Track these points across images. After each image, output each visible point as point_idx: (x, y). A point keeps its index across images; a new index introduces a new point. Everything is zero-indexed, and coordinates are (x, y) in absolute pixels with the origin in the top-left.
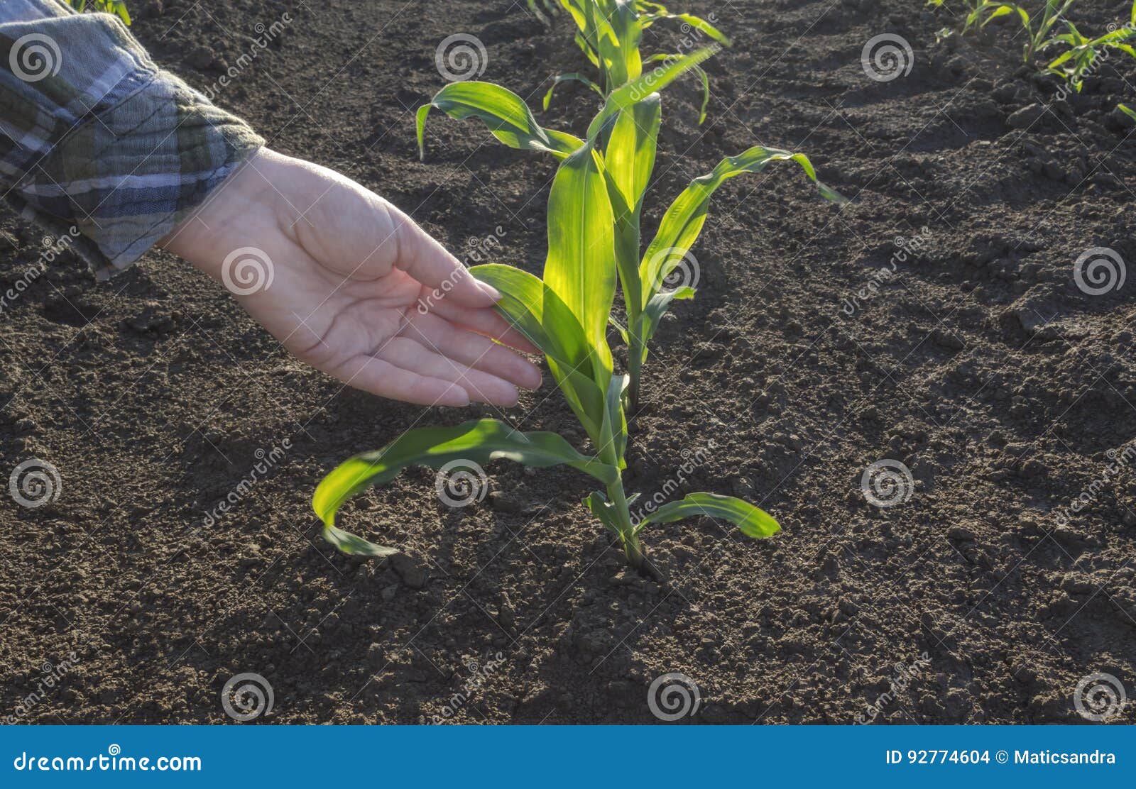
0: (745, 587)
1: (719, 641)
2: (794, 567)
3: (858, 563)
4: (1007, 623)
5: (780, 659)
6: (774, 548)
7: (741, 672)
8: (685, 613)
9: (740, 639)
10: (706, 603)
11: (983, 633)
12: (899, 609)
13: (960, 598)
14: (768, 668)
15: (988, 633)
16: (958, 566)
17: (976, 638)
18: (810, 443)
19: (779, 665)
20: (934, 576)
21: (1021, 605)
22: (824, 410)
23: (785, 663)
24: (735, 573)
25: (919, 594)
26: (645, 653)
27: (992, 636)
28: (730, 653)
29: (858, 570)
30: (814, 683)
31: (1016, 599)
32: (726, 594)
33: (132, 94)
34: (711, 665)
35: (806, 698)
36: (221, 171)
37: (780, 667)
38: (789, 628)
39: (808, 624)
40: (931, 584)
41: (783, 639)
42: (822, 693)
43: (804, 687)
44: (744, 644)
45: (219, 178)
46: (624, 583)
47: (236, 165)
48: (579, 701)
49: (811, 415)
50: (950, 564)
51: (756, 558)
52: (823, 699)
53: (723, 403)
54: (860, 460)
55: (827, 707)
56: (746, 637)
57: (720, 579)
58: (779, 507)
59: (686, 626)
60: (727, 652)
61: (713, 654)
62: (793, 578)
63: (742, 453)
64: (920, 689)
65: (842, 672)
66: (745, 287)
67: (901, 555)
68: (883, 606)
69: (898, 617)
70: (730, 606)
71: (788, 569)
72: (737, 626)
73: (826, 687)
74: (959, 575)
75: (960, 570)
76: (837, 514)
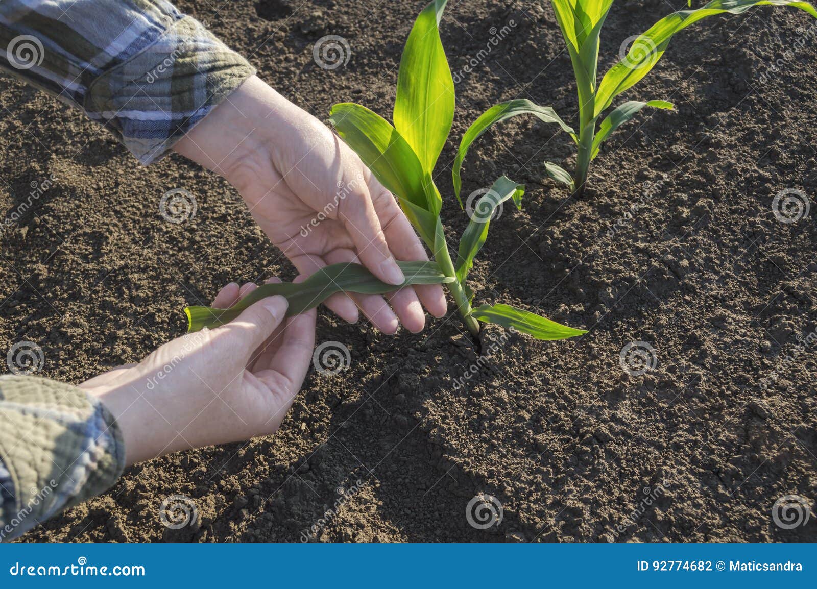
0: (546, 382)
1: (493, 417)
2: (595, 380)
3: (649, 399)
4: (738, 504)
5: (526, 451)
6: (594, 357)
7: (492, 448)
8: (486, 384)
9: (510, 422)
10: (507, 382)
11: (708, 503)
12: (649, 453)
13: (711, 465)
14: (513, 454)
15: (712, 506)
16: (733, 436)
17: (697, 506)
18: (699, 271)
19: (521, 455)
20: (705, 437)
21: (765, 493)
22: (736, 243)
23: (527, 456)
24: (549, 366)
25: (677, 447)
26: (436, 403)
27: (713, 509)
28: (494, 429)
29: (644, 405)
30: (530, 483)
31: (765, 487)
32: (528, 382)
33: (141, 52)
34: (475, 432)
35: (517, 491)
36: (201, 112)
37: (521, 457)
38: (548, 430)
39: (565, 432)
40: (695, 443)
41: (537, 437)
42: (530, 494)
43: (522, 482)
44: (510, 428)
45: (199, 116)
46: (456, 345)
47: (213, 107)
48: (375, 418)
49: (721, 245)
50: (730, 431)
51: (576, 358)
52: (527, 498)
53: (650, 210)
54: (731, 303)
55: (524, 506)
56: (515, 422)
57: (532, 367)
58: (628, 322)
59: (479, 395)
60: (493, 428)
61: (482, 425)
62: (587, 389)
63: (628, 265)
64: (608, 527)
65: (557, 485)
66: (762, 96)
67: (691, 407)
68: (639, 444)
69: (643, 459)
70: (524, 392)
71: (590, 379)
72: (515, 410)
73: (536, 490)
74: (728, 444)
75: (732, 441)
76: (670, 346)
